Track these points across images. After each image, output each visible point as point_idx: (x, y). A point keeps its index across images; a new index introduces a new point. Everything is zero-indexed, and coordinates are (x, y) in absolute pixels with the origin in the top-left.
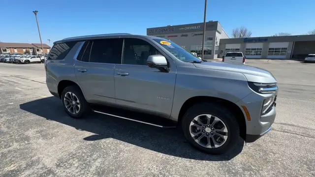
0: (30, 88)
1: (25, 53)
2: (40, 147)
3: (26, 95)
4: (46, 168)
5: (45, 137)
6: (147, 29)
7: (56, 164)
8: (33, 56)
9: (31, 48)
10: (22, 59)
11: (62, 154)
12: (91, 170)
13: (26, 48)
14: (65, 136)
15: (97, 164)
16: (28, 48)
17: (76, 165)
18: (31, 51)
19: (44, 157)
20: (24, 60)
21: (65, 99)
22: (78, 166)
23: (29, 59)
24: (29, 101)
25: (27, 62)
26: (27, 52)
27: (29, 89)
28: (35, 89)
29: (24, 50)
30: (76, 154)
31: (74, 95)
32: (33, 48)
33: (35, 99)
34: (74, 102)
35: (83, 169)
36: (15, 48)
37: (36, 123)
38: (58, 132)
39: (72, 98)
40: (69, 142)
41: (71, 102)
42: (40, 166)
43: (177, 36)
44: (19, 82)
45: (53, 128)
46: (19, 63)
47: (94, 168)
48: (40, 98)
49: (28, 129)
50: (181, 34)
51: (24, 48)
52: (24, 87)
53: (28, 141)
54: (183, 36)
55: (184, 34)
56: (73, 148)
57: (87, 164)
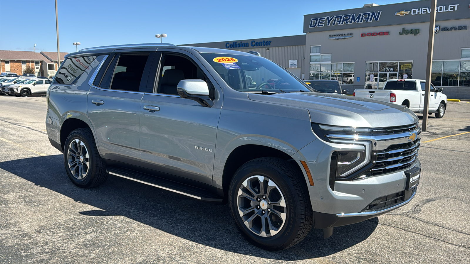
0: (22, 139)
1: (25, 74)
2: (20, 213)
3: (13, 149)
4: (22, 232)
5: (29, 203)
6: (306, 17)
7: (36, 230)
8: (38, 80)
9: (37, 63)
10: (16, 85)
11: (47, 222)
12: (77, 241)
13: (29, 62)
14: (57, 205)
15: (88, 237)
16: (32, 62)
17: (60, 234)
18: (37, 69)
19: (22, 222)
20: (19, 89)
21: (69, 152)
22: (63, 235)
23: (30, 86)
24: (17, 158)
25: (26, 92)
26: (29, 72)
27: (19, 142)
28: (30, 141)
29: (24, 67)
30: (64, 225)
31: (82, 144)
32: (42, 62)
33: (26, 157)
34: (82, 159)
35: (68, 238)
36: (7, 62)
37: (20, 187)
38: (49, 200)
39: (79, 151)
40: (61, 212)
41: (78, 158)
42: (16, 229)
43: (387, 33)
44: (6, 129)
45: (44, 196)
46: (9, 95)
47: (82, 240)
48: (34, 156)
49: (8, 192)
50: (400, 28)
51: (24, 62)
52: (12, 137)
53: (5, 205)
54: (405, 32)
55: (409, 27)
56: (63, 219)
57: (75, 235)
